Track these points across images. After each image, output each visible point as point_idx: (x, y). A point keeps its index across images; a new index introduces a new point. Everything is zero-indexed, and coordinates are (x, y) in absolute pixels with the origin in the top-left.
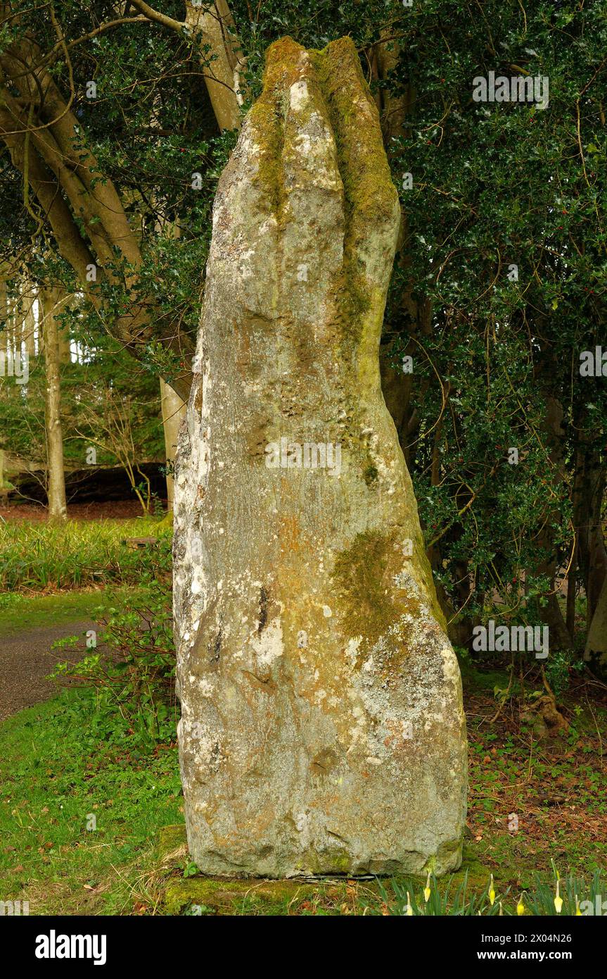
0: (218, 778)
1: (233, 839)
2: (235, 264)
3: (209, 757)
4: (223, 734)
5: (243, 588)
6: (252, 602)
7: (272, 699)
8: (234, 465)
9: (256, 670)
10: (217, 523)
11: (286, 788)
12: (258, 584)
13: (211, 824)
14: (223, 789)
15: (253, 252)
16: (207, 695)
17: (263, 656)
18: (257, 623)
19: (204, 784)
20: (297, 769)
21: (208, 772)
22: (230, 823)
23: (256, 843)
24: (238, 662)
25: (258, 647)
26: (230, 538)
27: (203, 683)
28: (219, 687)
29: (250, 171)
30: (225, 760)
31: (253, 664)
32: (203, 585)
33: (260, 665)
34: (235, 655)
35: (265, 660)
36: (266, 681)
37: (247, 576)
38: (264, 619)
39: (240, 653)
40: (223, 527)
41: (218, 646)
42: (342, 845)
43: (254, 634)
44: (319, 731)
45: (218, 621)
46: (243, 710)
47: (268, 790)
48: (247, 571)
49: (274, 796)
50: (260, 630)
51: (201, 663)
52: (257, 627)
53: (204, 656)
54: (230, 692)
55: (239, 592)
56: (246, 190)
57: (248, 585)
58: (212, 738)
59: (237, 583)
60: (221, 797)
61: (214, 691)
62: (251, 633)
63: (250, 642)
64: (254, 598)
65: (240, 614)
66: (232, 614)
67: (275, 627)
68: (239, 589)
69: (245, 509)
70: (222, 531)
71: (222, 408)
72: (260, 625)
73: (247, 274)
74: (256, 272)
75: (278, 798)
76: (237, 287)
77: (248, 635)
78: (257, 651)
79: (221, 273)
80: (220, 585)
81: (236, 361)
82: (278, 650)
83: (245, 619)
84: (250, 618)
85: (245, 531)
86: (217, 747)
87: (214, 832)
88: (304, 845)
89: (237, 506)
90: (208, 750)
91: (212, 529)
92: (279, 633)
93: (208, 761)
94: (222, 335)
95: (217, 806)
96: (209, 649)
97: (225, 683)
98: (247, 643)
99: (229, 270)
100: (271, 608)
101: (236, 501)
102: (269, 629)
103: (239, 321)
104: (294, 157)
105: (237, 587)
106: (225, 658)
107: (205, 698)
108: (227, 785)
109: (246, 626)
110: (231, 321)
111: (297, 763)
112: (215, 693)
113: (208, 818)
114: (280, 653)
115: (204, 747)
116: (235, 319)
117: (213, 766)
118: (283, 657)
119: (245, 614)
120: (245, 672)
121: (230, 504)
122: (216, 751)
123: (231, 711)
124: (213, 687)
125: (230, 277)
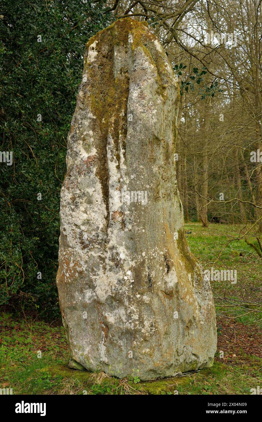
0: (154, 338)
1: (161, 363)
2: (150, 115)
3: (149, 329)
4: (154, 318)
5: (157, 255)
6: (162, 261)
7: (171, 301)
8: (150, 202)
9: (166, 290)
10: (141, 227)
11: (176, 338)
12: (162, 253)
13: (152, 358)
14: (156, 342)
15: (156, 111)
16: (147, 302)
17: (170, 283)
18: (166, 269)
19: (147, 341)
20: (178, 330)
21: (150, 335)
22: (159, 356)
23: (169, 363)
24: (159, 287)
25: (167, 279)
26: (147, 234)
27: (145, 297)
28: (152, 298)
29: (153, 76)
30: (157, 329)
31: (165, 287)
32: (126, 255)
33: (168, 287)
34: (158, 284)
35: (171, 285)
36: (169, 294)
37: (157, 250)
38: (169, 268)
39: (160, 283)
40: (144, 229)
41: (150, 280)
42: (196, 358)
43: (166, 274)
44: (188, 313)
45: (147, 270)
46: (160, 307)
47: (169, 340)
48: (156, 248)
49: (171, 342)
50: (168, 272)
51: (143, 289)
52: (166, 271)
53: (145, 285)
54: (156, 300)
55: (155, 257)
56: (153, 84)
57: (158, 254)
58: (149, 320)
59: (153, 253)
60: (156, 346)
61: (150, 300)
62: (164, 274)
63: (164, 278)
64: (162, 259)
65: (158, 266)
66: (155, 266)
67: (173, 270)
68: (155, 255)
69: (153, 221)
70: (144, 231)
71: (143, 177)
72: (167, 270)
73: (155, 120)
74: (158, 119)
75: (173, 343)
76: (152, 125)
77: (162, 275)
78: (168, 281)
79: (145, 119)
80: (144, 254)
81: (149, 157)
82: (176, 280)
83: (161, 268)
84: (163, 268)
85: (153, 230)
86: (152, 324)
87: (153, 361)
88: (181, 361)
89: (150, 220)
90: (148, 326)
91: (138, 230)
92: (175, 273)
93: (149, 331)
94: (142, 146)
95: (154, 350)
96: (146, 282)
97: (154, 296)
98: (163, 278)
99: (148, 118)
100: (170, 263)
101: (150, 218)
102: (171, 272)
103: (150, 140)
104: (166, 72)
105: (154, 255)
106: (155, 285)
107: (146, 304)
108: (158, 340)
109: (162, 271)
110: (148, 140)
111: (178, 327)
112: (150, 301)
113: (151, 355)
114: (177, 282)
115: (146, 325)
116: (149, 139)
117: (151, 333)
118: (178, 283)
119: (160, 266)
120: (161, 291)
121: (147, 219)
122: (152, 326)
123: (156, 308)
124: (150, 299)
125: (148, 121)
